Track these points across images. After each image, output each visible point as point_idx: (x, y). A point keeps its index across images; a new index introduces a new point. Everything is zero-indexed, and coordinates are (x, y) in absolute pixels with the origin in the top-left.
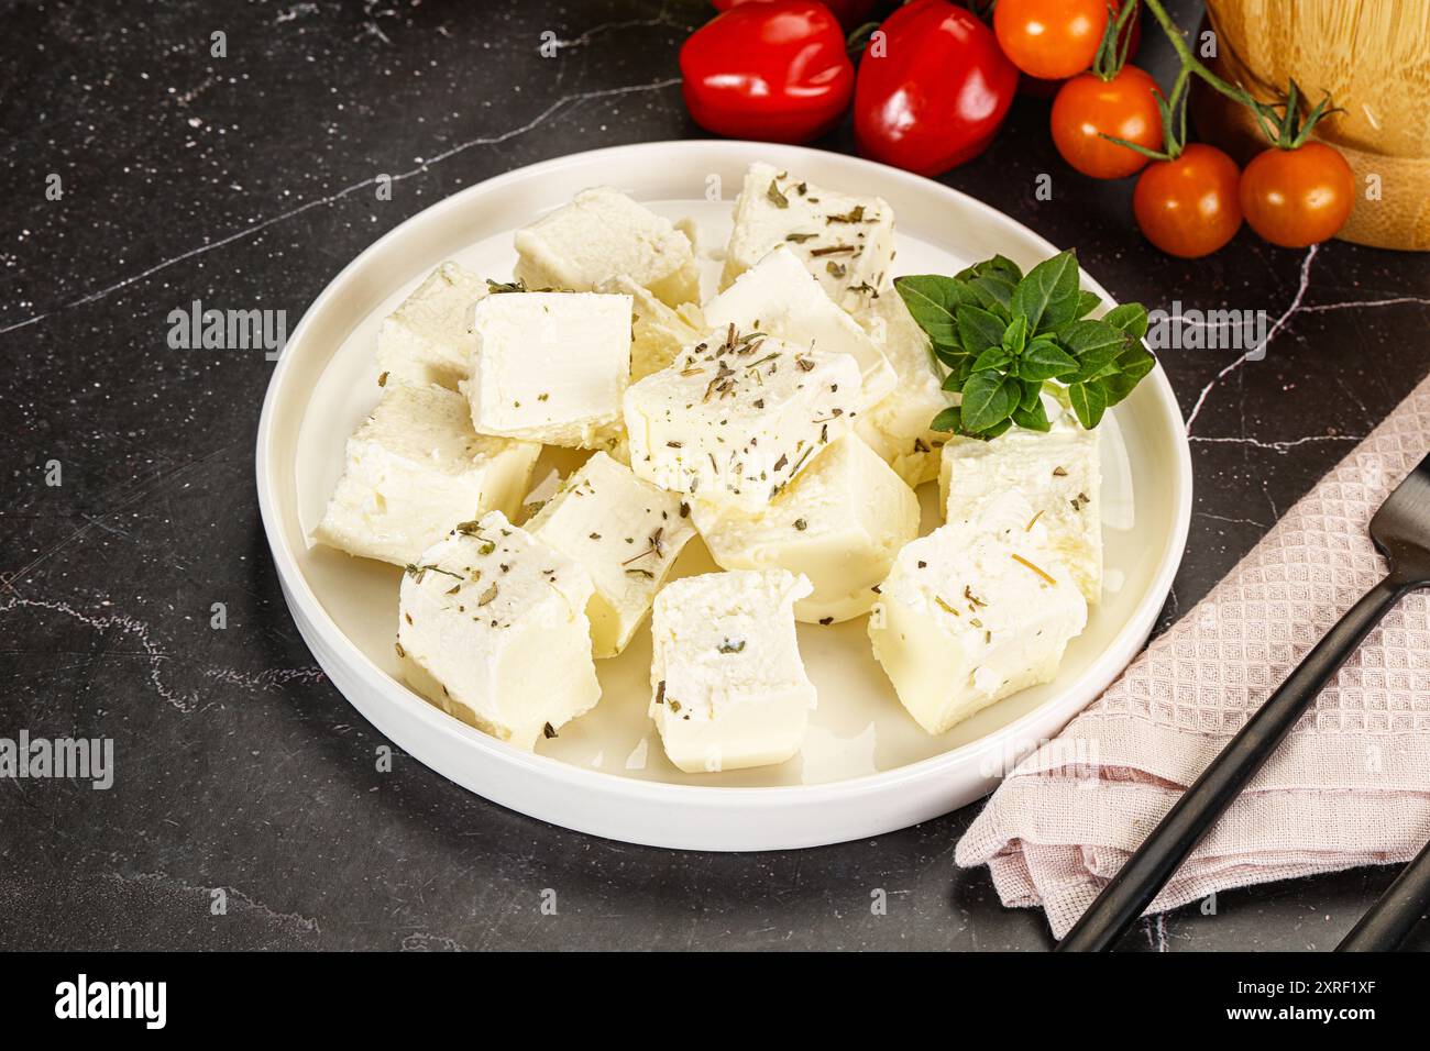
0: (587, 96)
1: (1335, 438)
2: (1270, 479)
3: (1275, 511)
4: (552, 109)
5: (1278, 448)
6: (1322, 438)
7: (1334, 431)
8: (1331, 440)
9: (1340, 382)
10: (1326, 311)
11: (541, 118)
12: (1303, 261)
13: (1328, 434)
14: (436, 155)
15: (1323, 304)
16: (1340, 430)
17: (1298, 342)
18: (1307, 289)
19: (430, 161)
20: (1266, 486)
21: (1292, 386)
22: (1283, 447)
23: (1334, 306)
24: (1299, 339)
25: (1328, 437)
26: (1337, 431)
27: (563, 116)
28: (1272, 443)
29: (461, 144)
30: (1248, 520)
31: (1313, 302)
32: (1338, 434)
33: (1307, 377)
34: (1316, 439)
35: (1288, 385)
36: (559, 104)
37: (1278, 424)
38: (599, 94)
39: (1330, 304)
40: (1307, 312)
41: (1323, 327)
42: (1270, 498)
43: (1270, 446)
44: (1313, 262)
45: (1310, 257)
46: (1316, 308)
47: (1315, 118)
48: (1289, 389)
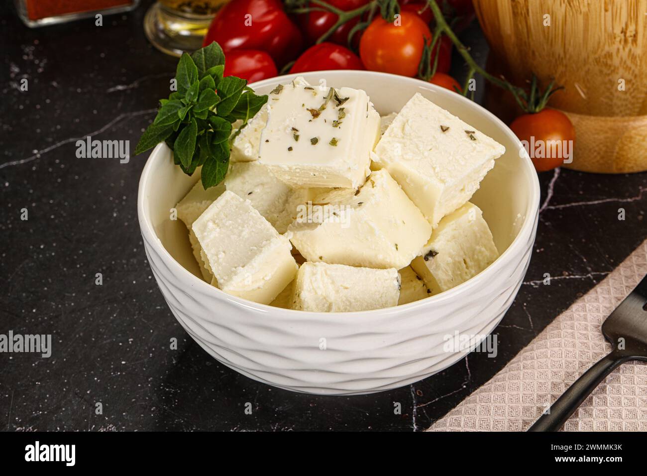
0: (135, 114)
1: (567, 277)
2: (528, 302)
3: (530, 320)
4: (114, 121)
5: (532, 284)
6: (559, 277)
7: (567, 273)
8: (565, 278)
9: (571, 246)
10: (563, 208)
11: (107, 127)
12: (550, 182)
13: (563, 275)
14: (46, 148)
15: (562, 204)
16: (571, 273)
17: (546, 226)
18: (552, 197)
19: (42, 152)
20: (525, 306)
21: (542, 250)
22: (536, 284)
23: (568, 205)
24: (547, 224)
25: (563, 277)
26: (569, 273)
27: (121, 125)
28: (529, 281)
29: (60, 141)
30: (515, 326)
31: (555, 203)
32: (569, 275)
33: (551, 244)
34: (556, 278)
35: (539, 249)
36: (118, 118)
37: (533, 271)
38: (142, 112)
39: (565, 204)
40: (552, 209)
41: (561, 217)
42: (527, 313)
43: (528, 283)
44: (556, 183)
45: (554, 180)
46: (558, 207)
47: (547, 94)
48: (540, 252)
